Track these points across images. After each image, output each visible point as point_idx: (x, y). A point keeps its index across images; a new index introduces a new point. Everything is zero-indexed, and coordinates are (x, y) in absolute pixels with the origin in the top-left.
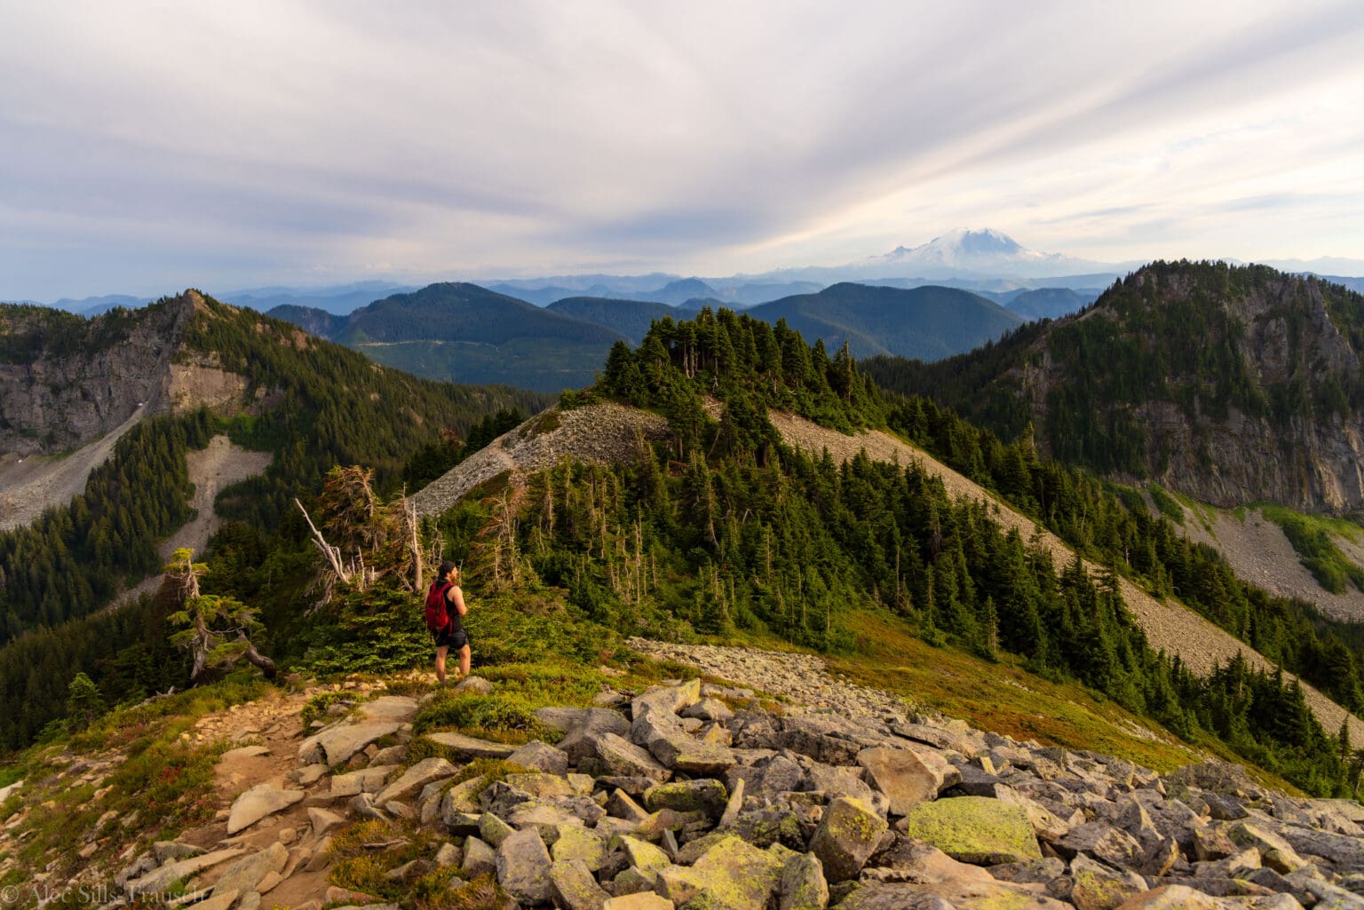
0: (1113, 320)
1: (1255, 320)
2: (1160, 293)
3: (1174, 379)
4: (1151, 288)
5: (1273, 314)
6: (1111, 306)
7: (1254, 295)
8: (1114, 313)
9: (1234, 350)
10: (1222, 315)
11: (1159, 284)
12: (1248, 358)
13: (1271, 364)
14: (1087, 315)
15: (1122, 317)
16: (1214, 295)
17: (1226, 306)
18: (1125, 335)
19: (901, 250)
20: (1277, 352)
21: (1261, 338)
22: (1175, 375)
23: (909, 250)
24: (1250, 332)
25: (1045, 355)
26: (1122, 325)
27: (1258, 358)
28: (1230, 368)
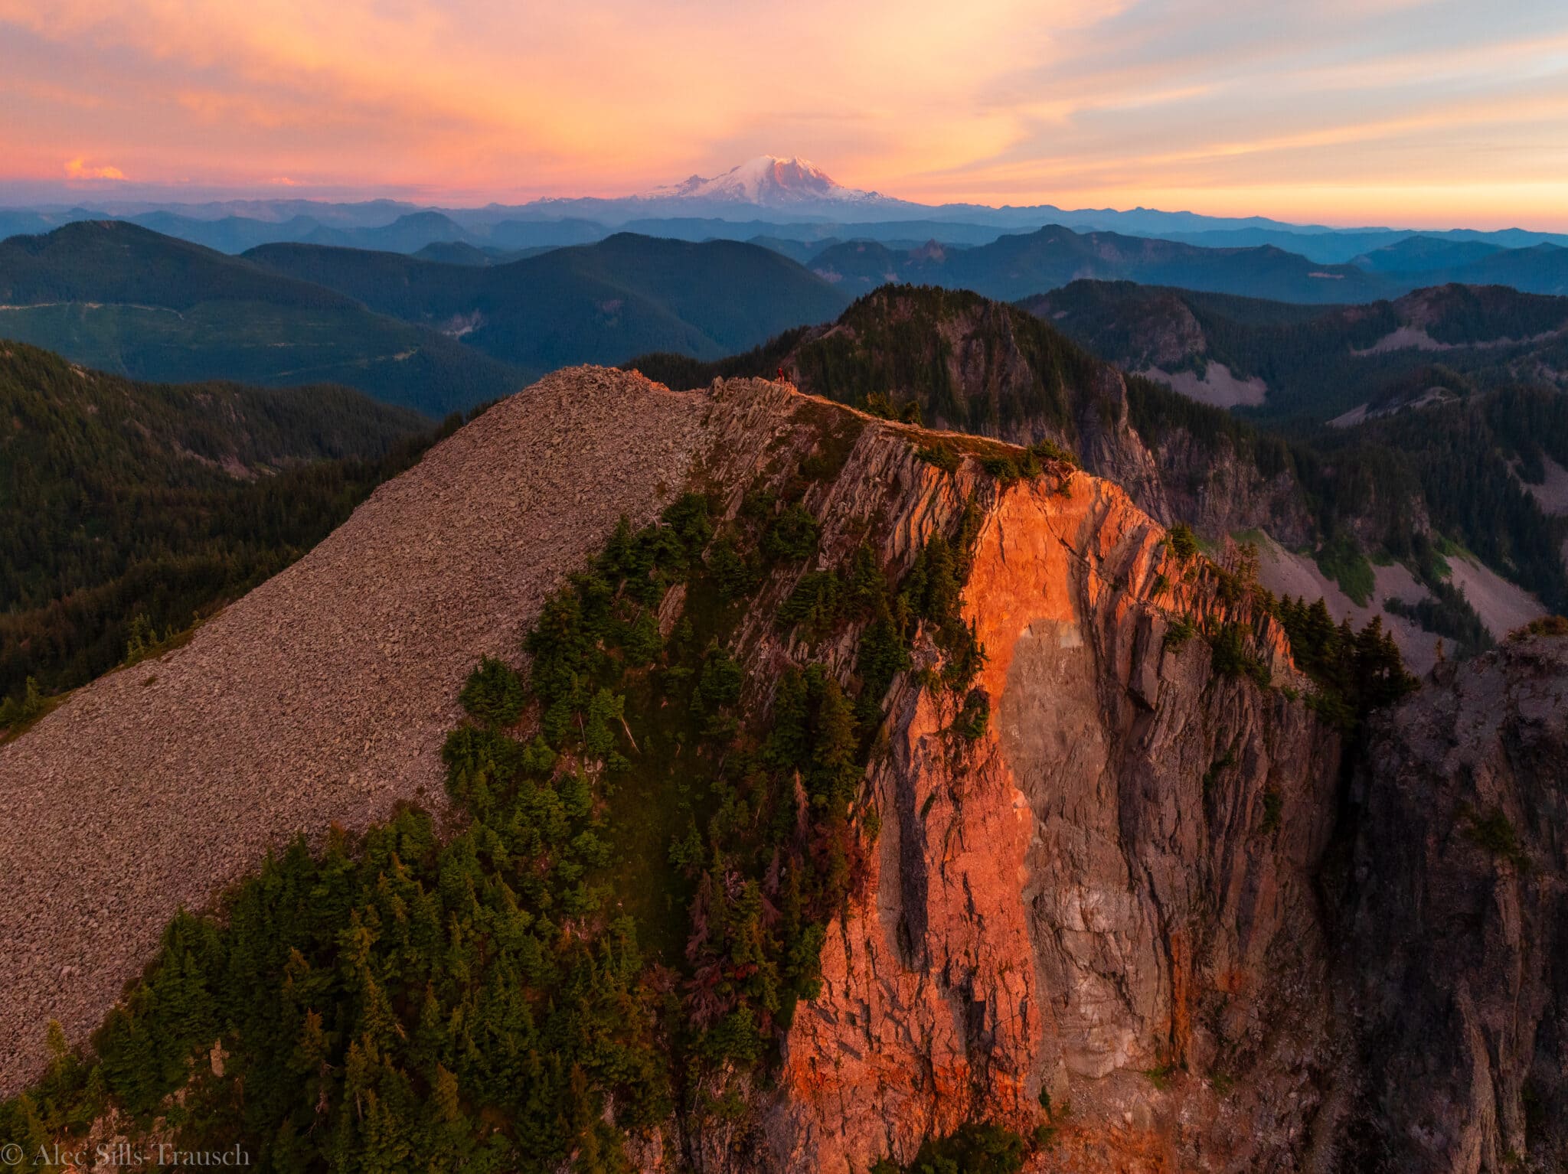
0: (851, 337)
1: (962, 339)
2: (889, 313)
3: (897, 392)
4: (883, 309)
5: (974, 336)
6: (850, 324)
7: (962, 317)
8: (852, 331)
9: (944, 367)
10: (936, 335)
11: (889, 305)
12: (954, 371)
13: (972, 378)
14: (831, 333)
15: (858, 335)
16: (931, 317)
17: (939, 327)
18: (860, 352)
19: (695, 181)
20: (976, 367)
21: (967, 353)
22: (899, 388)
23: (705, 181)
24: (957, 349)
25: (795, 370)
26: (858, 342)
27: (963, 373)
28: (940, 380)
